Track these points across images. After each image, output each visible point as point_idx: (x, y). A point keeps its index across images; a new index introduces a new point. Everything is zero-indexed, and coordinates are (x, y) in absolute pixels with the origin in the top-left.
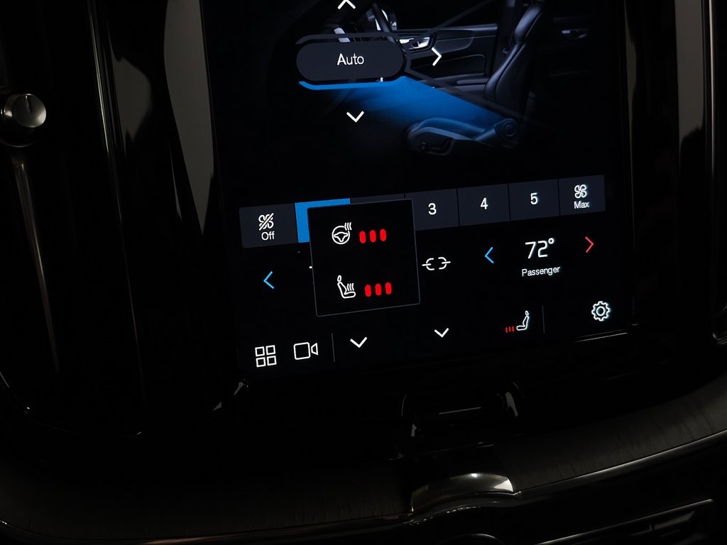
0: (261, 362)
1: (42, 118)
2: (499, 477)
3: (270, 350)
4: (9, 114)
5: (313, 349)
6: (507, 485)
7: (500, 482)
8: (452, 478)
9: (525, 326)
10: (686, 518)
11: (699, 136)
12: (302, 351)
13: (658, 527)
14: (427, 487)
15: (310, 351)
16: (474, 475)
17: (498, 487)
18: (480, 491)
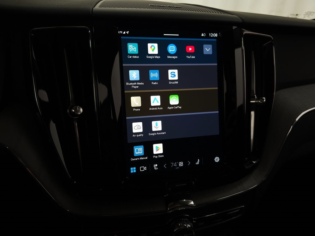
1: (81, 110)
2: (190, 201)
4: (73, 111)
5: (145, 168)
6: (192, 203)
7: (191, 202)
9: (198, 163)
12: (142, 169)
13: (230, 213)
14: (173, 203)
15: (144, 169)
16: (185, 200)
17: (190, 203)
18: (186, 205)
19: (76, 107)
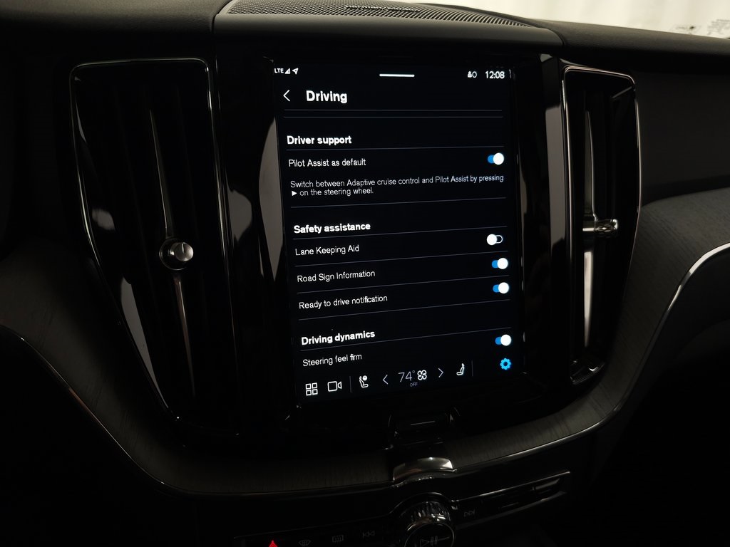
0: (309, 393)
1: (191, 252)
2: (444, 460)
3: (314, 386)
4: (173, 253)
5: (339, 385)
6: (449, 465)
7: (445, 463)
8: (419, 460)
9: (461, 373)
10: (556, 482)
11: (563, 244)
12: (333, 386)
13: (538, 488)
14: (404, 465)
15: (337, 386)
16: (431, 458)
17: (445, 466)
18: (434, 469)
19: (177, 244)
